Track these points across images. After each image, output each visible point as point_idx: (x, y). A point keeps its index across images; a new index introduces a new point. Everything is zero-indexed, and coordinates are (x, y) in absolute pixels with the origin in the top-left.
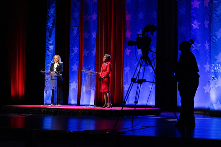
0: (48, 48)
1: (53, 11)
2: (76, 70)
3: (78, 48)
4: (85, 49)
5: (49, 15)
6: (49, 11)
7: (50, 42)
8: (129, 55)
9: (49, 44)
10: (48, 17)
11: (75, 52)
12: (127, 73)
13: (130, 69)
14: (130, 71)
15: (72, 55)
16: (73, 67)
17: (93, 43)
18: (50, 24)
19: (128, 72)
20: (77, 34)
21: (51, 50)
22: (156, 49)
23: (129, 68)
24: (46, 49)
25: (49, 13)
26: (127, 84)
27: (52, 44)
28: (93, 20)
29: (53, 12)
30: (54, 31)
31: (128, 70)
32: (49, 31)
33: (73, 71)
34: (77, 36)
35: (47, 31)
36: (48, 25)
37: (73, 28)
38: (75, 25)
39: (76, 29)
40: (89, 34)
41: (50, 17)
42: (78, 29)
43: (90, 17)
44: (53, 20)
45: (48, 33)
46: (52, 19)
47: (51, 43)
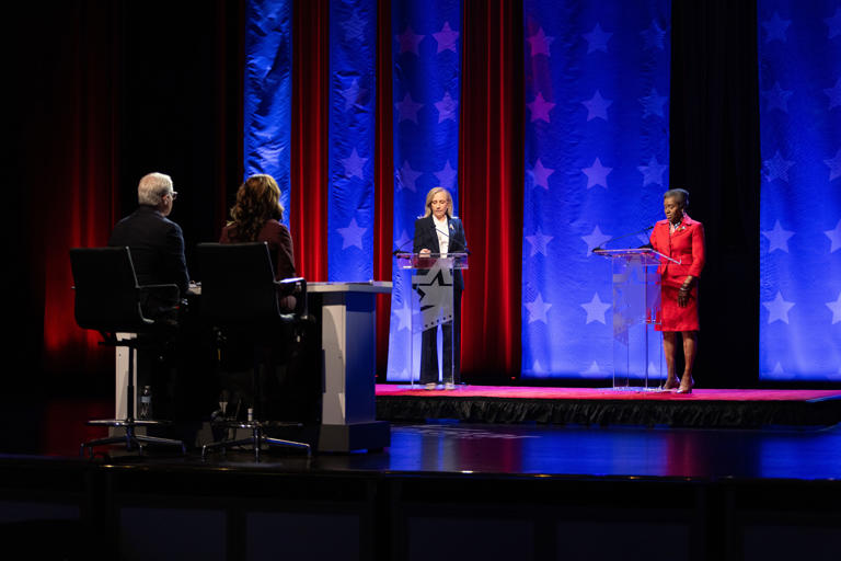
0: (252, 158)
1: (277, 10)
2: (359, 245)
3: (365, 159)
4: (406, 163)
5: (259, 24)
6: (256, 7)
7: (266, 134)
8: (547, 187)
9: (257, 142)
10: (252, 32)
11: (350, 176)
12: (539, 255)
13: (552, 241)
14: (553, 248)
15: (337, 184)
16: (343, 232)
17: (441, 140)
18: (262, 63)
19: (545, 254)
20: (357, 102)
21: (270, 166)
22: (666, 167)
23: (547, 239)
24: (245, 162)
25: (259, 18)
26: (540, 296)
27: (273, 141)
28: (439, 50)
29: (278, 13)
30: (284, 87)
31: (544, 246)
32: (259, 88)
33: (344, 247)
34: (362, 111)
35: (250, 90)
36: (253, 66)
37: (338, 80)
38: (348, 68)
39: (354, 83)
40: (421, 106)
41: (264, 35)
42: (362, 85)
43: (421, 37)
44: (277, 45)
45: (252, 96)
46: (271, 43)
47: (270, 136)
